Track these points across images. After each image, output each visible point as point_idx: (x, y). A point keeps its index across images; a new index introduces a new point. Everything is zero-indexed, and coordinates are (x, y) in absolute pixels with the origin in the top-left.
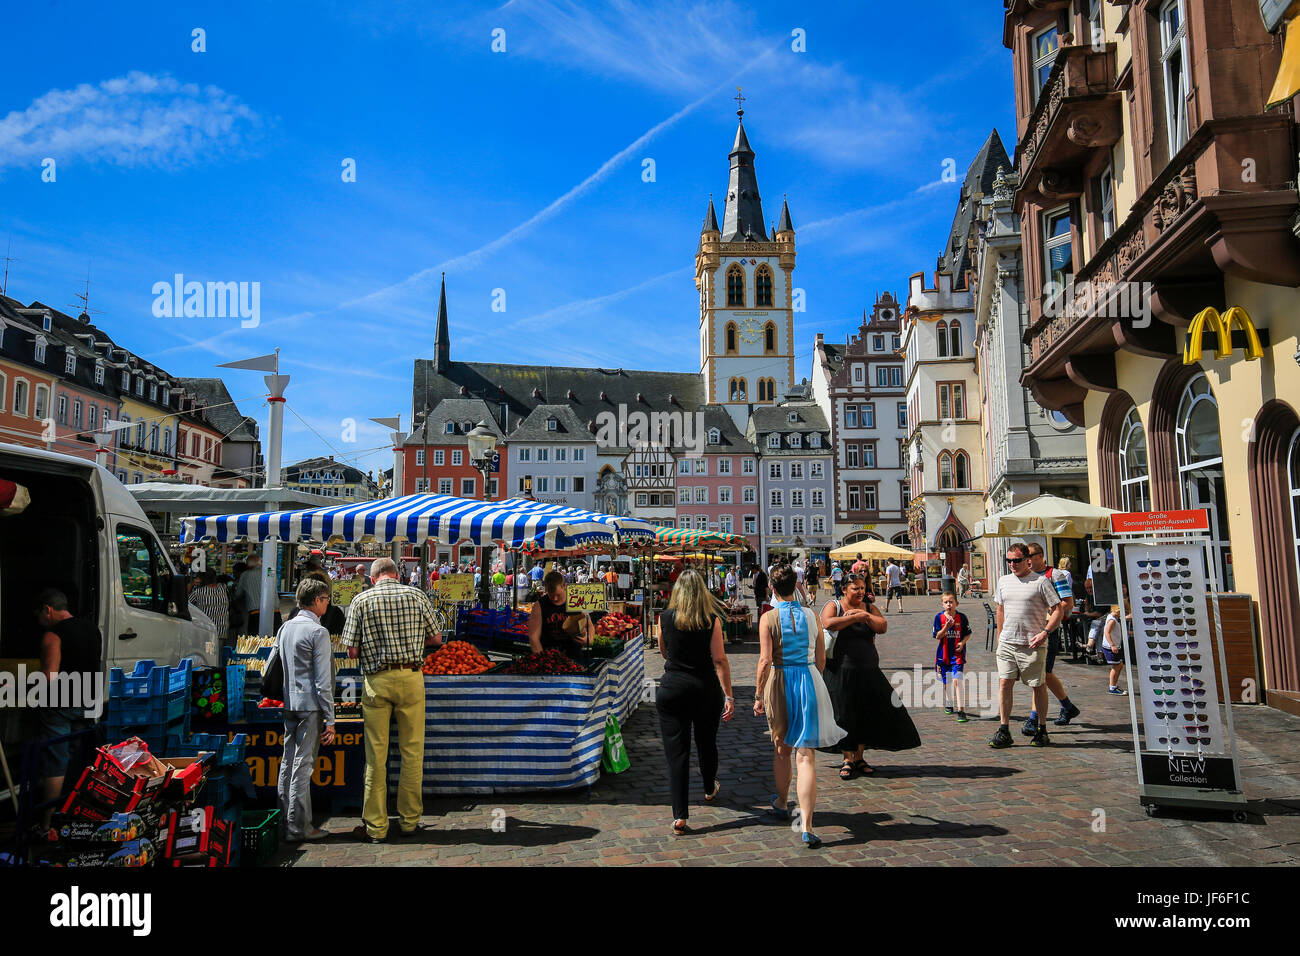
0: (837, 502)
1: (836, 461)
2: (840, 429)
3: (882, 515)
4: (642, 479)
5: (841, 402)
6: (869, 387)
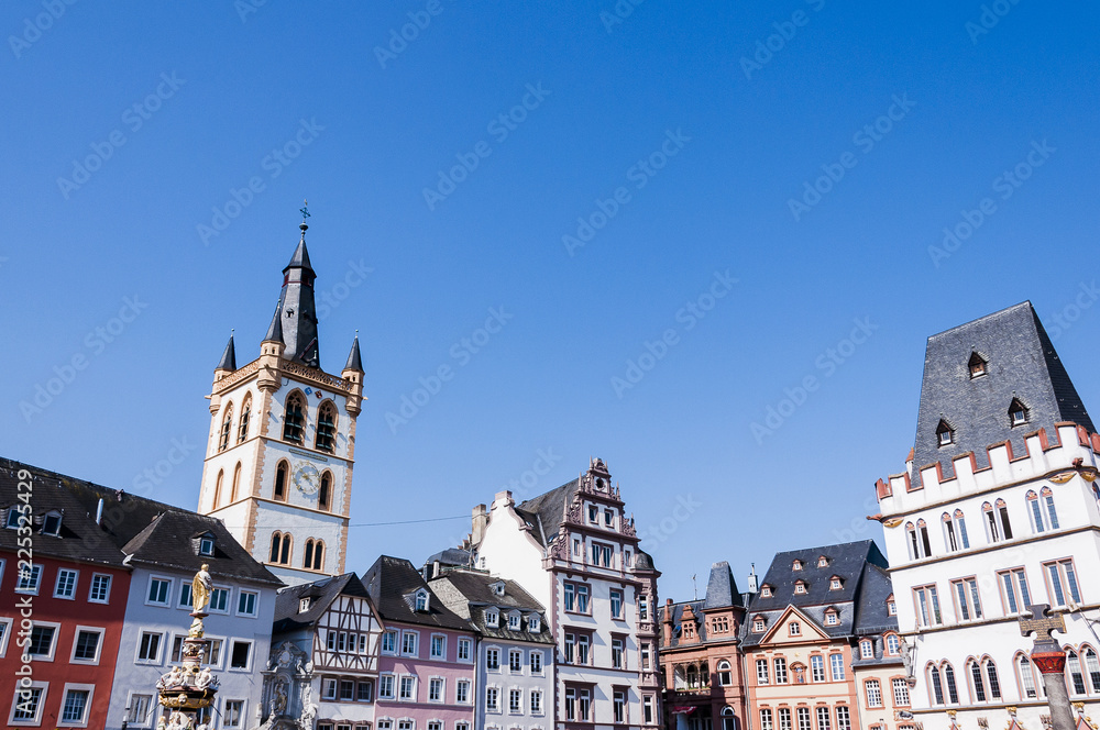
0: (556, 710)
1: (556, 653)
2: (561, 613)
4: (337, 655)
5: (562, 577)
6: (586, 565)
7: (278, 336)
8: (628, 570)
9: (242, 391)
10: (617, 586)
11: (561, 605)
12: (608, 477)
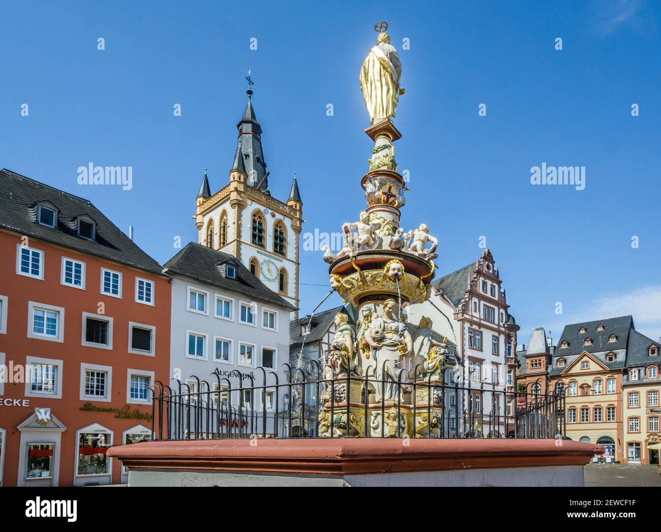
2: (466, 347)
5: (467, 326)
6: (480, 319)
7: (242, 169)
9: (219, 211)
10: (496, 334)
11: (467, 343)
12: (494, 262)
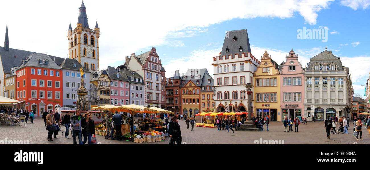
0: (145, 97)
1: (145, 87)
2: (146, 78)
3: (153, 102)
4: (102, 86)
5: (146, 71)
6: (151, 69)
8: (159, 70)
9: (74, 35)
10: (157, 74)
11: (146, 77)
12: (156, 51)
